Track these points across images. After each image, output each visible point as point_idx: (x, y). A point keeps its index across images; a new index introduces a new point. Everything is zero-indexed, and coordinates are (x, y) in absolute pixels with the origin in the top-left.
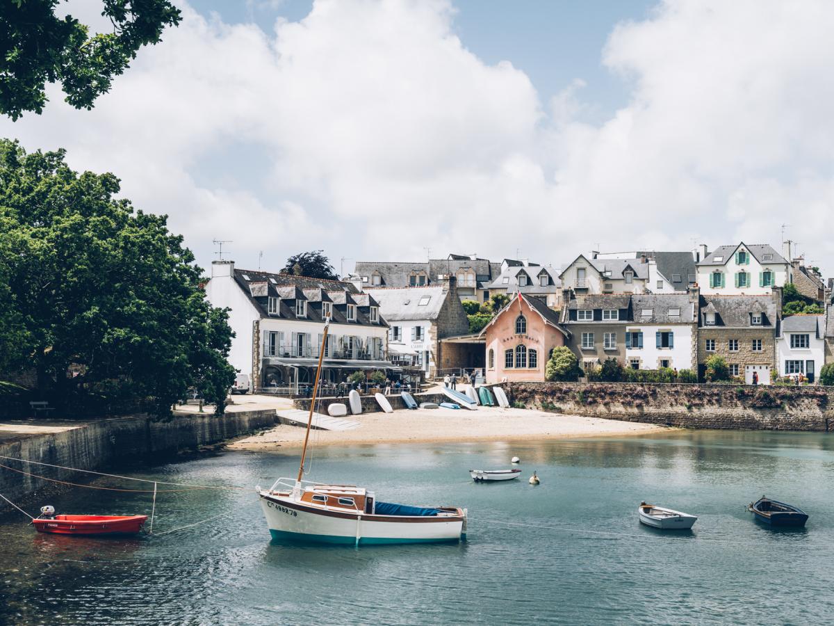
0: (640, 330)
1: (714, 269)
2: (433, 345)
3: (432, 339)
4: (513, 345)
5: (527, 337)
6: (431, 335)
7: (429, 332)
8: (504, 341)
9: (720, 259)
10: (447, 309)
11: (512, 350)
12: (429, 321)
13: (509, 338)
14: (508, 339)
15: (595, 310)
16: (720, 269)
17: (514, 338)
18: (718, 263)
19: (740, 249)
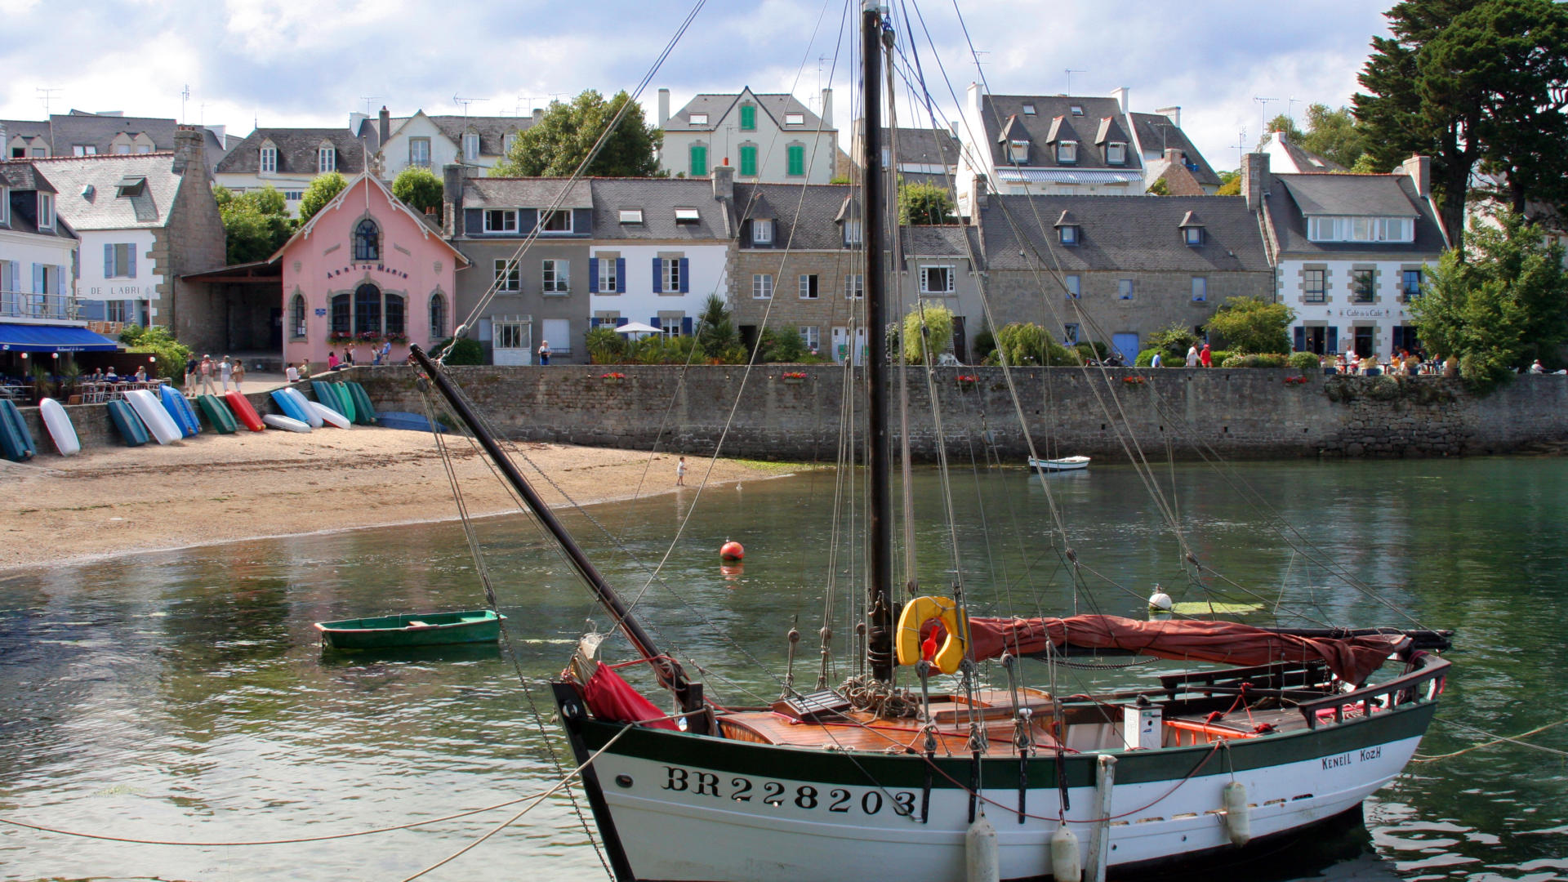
0: (619, 253)
1: (692, 139)
2: (158, 286)
3: (155, 272)
4: (349, 283)
5: (381, 268)
6: (152, 263)
7: (149, 255)
8: (330, 276)
9: (702, 120)
10: (185, 206)
11: (345, 297)
12: (149, 232)
13: (342, 270)
14: (338, 273)
15: (521, 210)
16: (705, 139)
17: (351, 268)
18: (699, 128)
19: (742, 100)
